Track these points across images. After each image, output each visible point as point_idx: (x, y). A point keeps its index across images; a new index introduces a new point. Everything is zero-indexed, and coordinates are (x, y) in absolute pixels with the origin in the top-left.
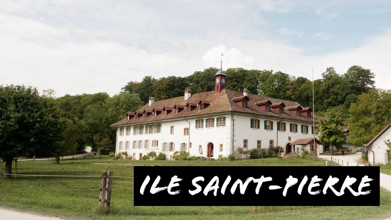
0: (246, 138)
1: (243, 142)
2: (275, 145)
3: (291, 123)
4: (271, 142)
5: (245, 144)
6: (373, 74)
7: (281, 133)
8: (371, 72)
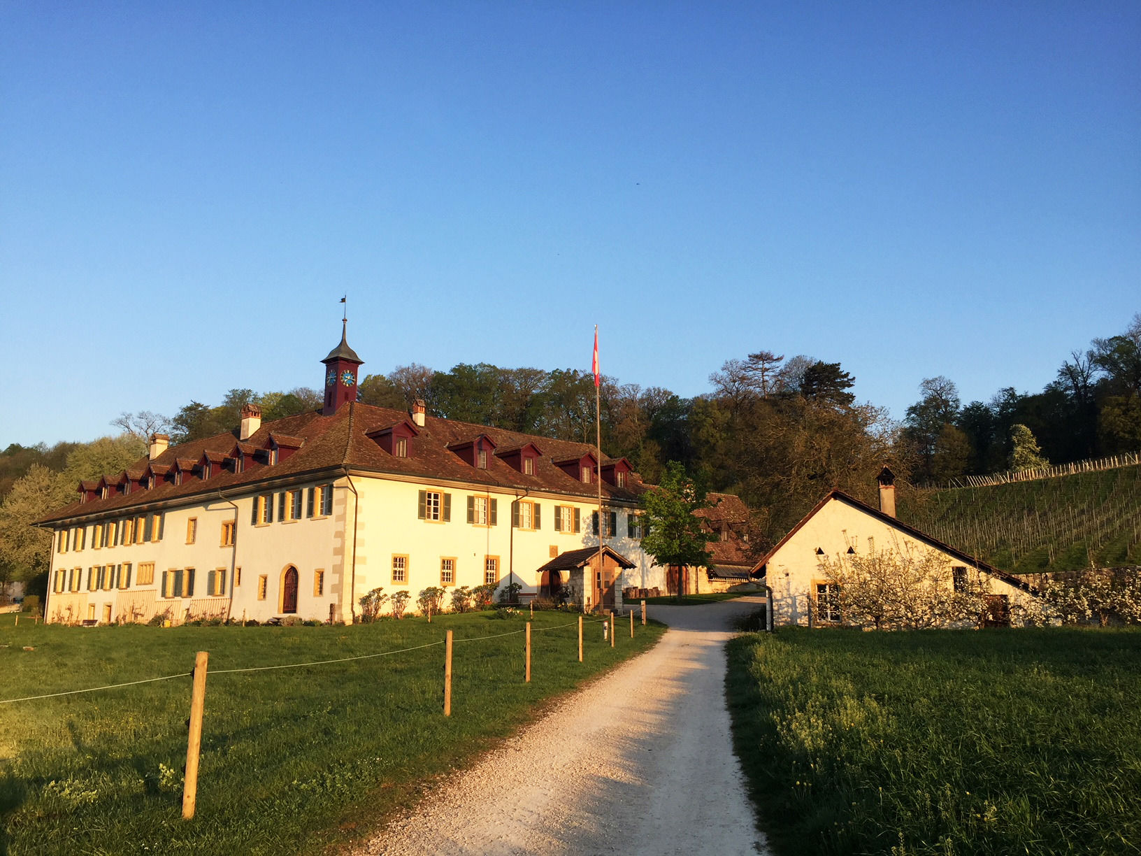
0: (400, 552)
1: (390, 562)
2: (503, 573)
3: (559, 505)
4: (491, 563)
5: (398, 569)
6: (847, 375)
7: (524, 535)
8: (844, 369)
